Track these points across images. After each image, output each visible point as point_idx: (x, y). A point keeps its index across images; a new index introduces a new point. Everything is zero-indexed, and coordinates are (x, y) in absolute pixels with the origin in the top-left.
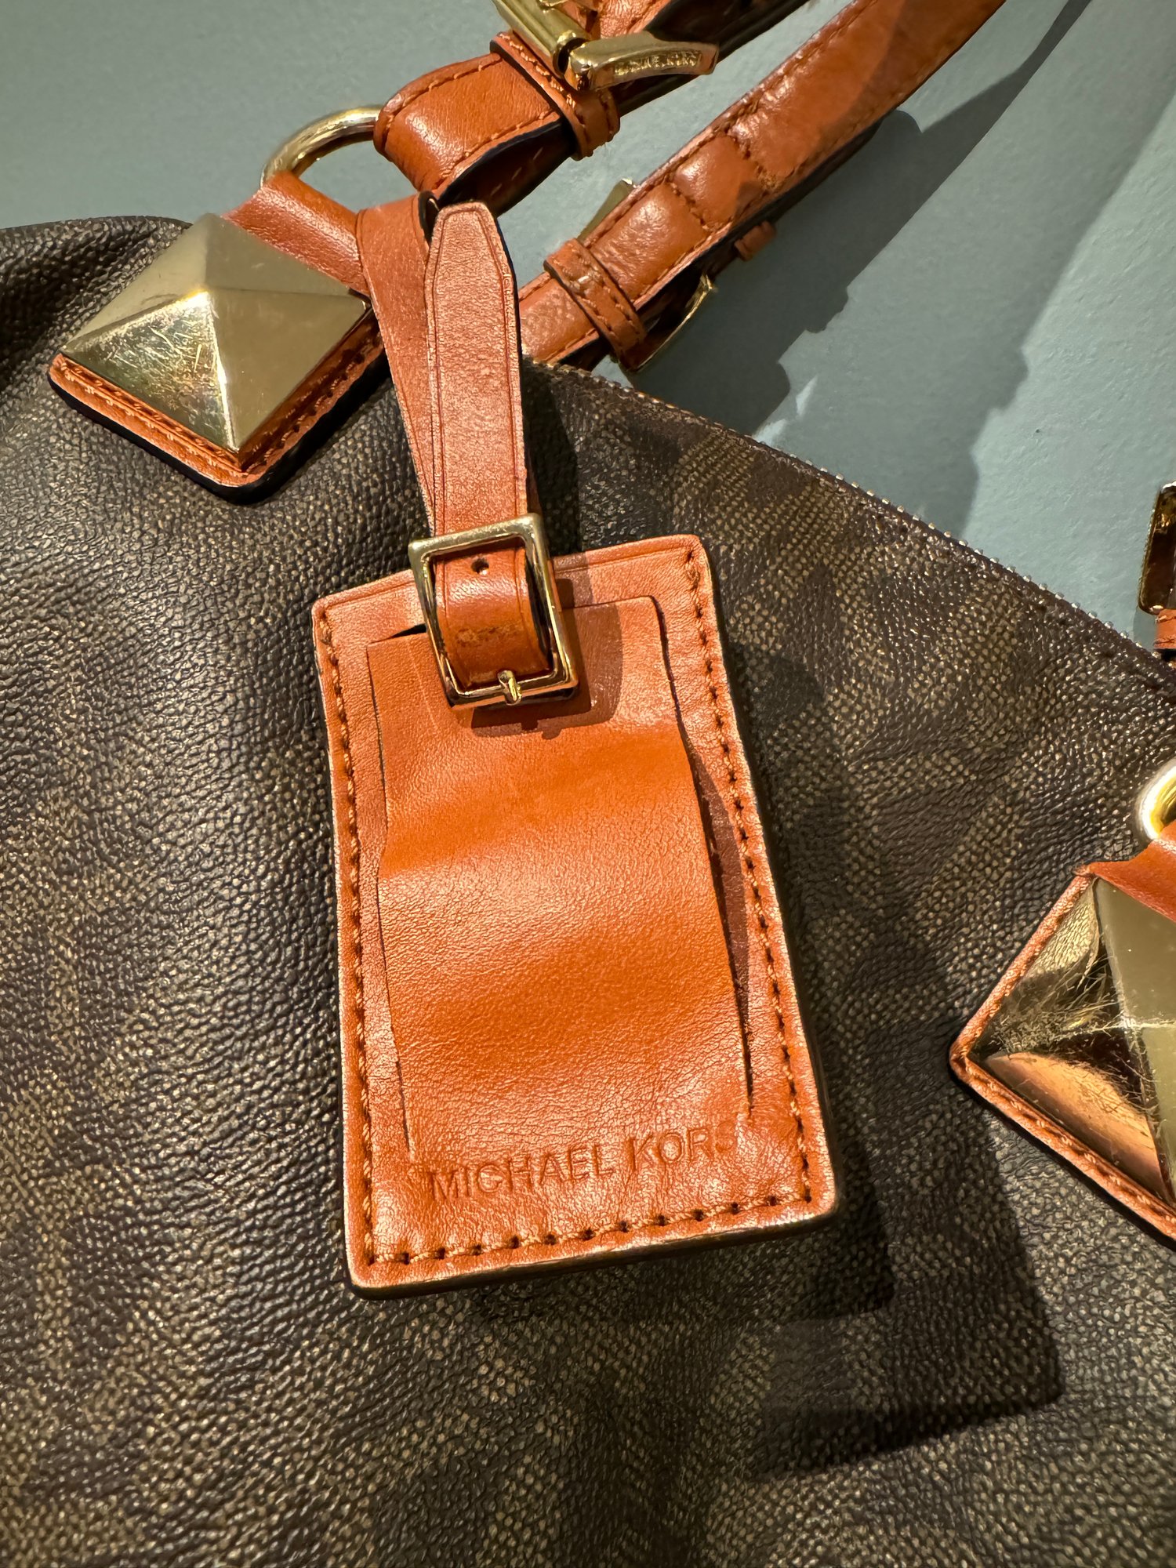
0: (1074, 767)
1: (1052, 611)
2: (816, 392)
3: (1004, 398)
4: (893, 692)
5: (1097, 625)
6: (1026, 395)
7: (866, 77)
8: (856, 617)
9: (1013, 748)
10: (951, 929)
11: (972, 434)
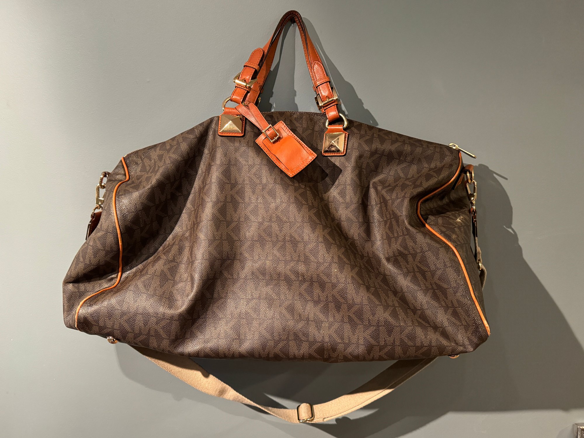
0: (320, 126)
1: (311, 114)
2: (275, 104)
3: (295, 95)
4: (302, 127)
5: (315, 113)
6: (297, 94)
7: (265, 70)
8: (295, 122)
9: (314, 127)
10: (317, 145)
11: (294, 100)
